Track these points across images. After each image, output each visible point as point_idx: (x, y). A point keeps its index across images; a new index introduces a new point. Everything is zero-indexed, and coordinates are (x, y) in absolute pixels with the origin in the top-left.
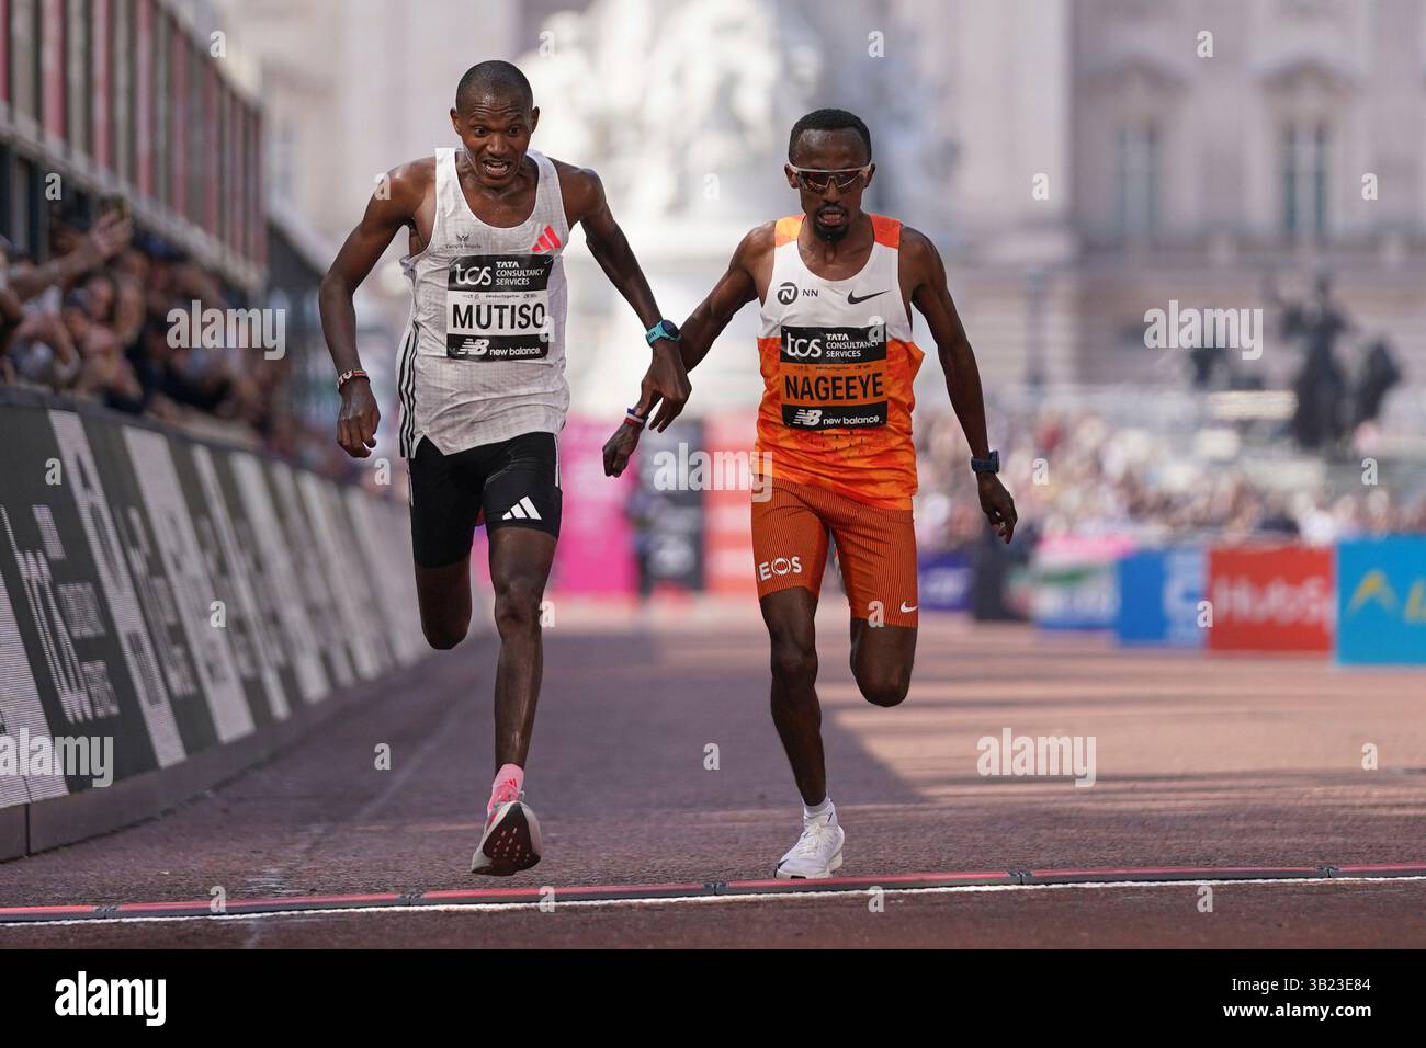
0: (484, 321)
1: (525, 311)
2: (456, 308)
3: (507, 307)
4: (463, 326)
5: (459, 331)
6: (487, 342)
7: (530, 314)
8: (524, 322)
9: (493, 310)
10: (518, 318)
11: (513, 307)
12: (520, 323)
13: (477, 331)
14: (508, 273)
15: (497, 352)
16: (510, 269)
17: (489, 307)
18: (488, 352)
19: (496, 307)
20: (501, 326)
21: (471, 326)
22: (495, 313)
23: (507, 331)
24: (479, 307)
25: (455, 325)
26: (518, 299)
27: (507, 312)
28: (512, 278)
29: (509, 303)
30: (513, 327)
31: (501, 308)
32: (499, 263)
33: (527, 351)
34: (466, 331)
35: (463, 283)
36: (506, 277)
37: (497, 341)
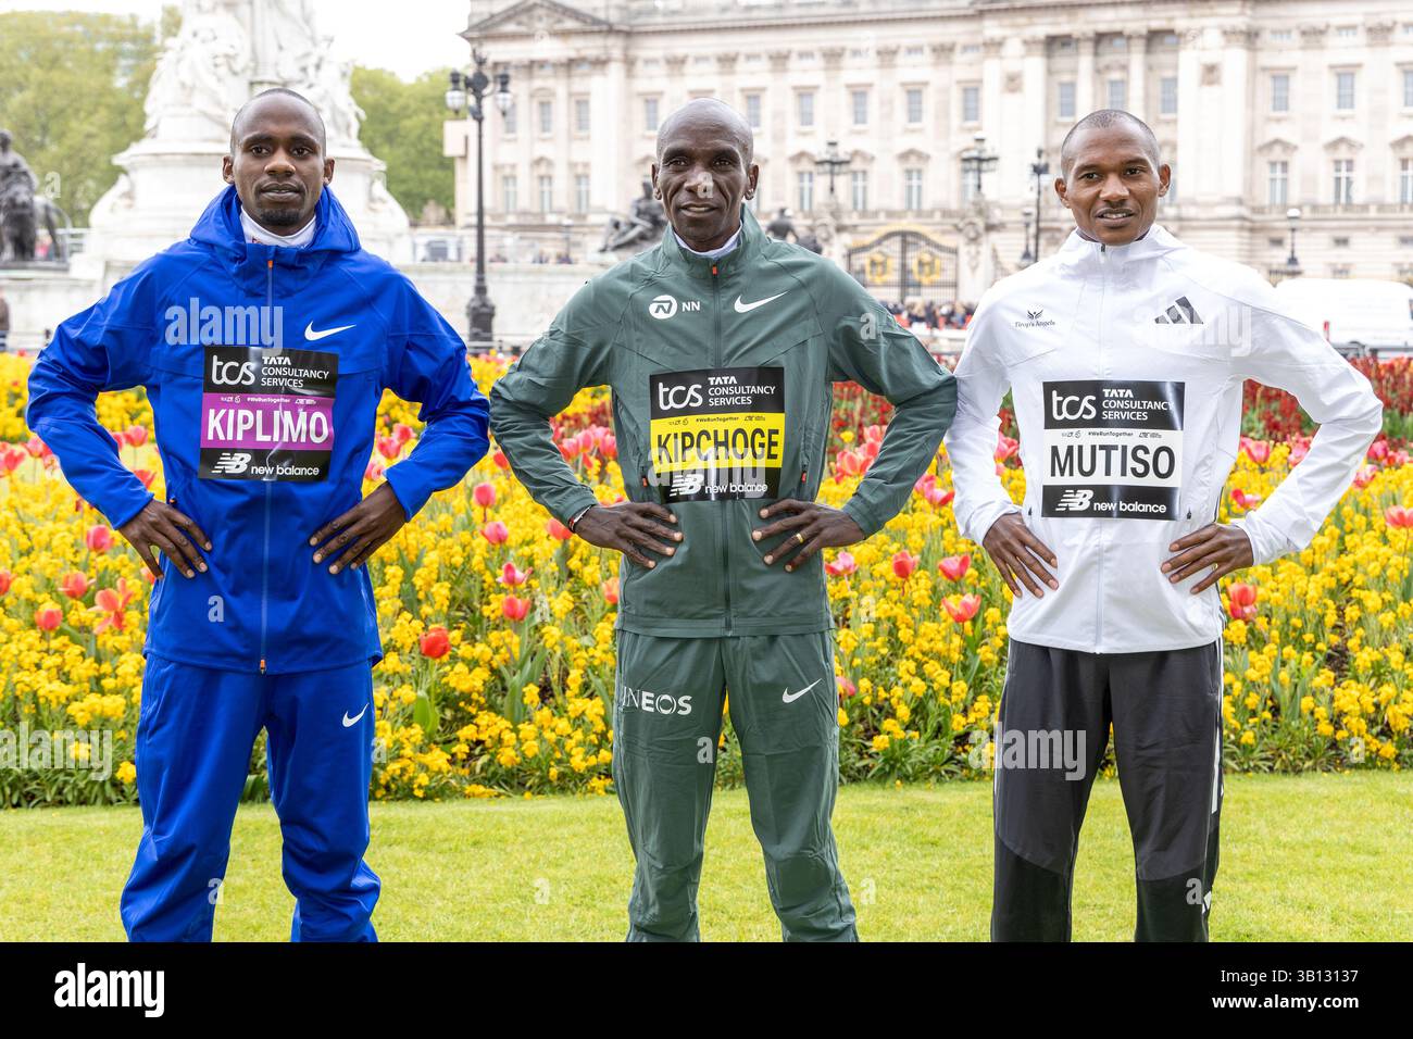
0: (1087, 467)
1: (1140, 454)
2: (1055, 450)
3: (1115, 448)
4: (1062, 474)
5: (1058, 481)
6: (1090, 494)
7: (1149, 459)
8: (1140, 468)
9: (1098, 451)
10: (1131, 463)
11: (1124, 448)
12: (1134, 471)
13: (1078, 479)
14: (1118, 404)
15: (1102, 507)
16: (1120, 399)
17: (1093, 447)
18: (1092, 506)
19: (1102, 447)
20: (1108, 473)
21: (1071, 474)
22: (1101, 455)
23: (1116, 479)
24: (1080, 448)
25: (1053, 474)
26: (1133, 438)
27: (1116, 456)
28: (1124, 410)
29: (1119, 441)
30: (1124, 473)
31: (1108, 449)
32: (1106, 391)
33: (1145, 508)
34: (1066, 480)
35: (1061, 418)
36: (1116, 409)
37: (1102, 493)
